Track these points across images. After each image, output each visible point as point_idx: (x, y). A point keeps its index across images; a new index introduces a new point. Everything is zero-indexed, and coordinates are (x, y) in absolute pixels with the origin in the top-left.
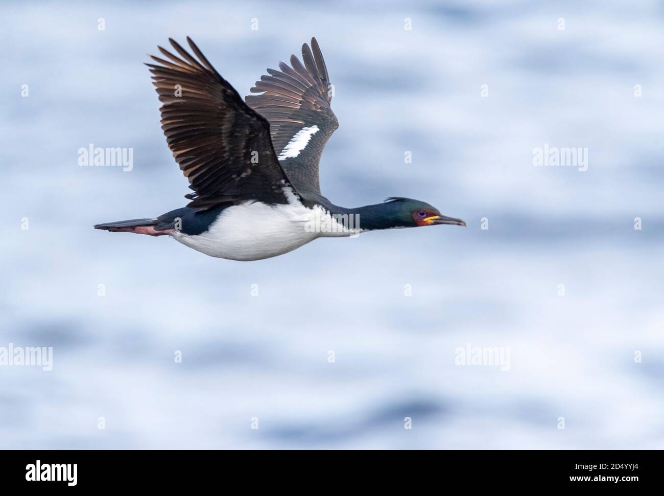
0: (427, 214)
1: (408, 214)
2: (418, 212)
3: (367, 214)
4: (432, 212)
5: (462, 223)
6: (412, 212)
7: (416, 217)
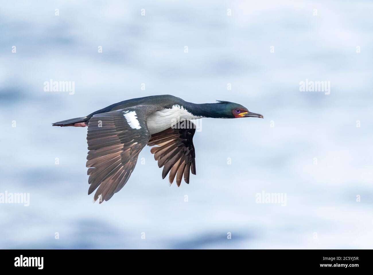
0: (240, 111)
1: (230, 111)
2: (236, 110)
3: (206, 108)
4: (244, 110)
5: (261, 117)
6: (232, 110)
7: (235, 112)
